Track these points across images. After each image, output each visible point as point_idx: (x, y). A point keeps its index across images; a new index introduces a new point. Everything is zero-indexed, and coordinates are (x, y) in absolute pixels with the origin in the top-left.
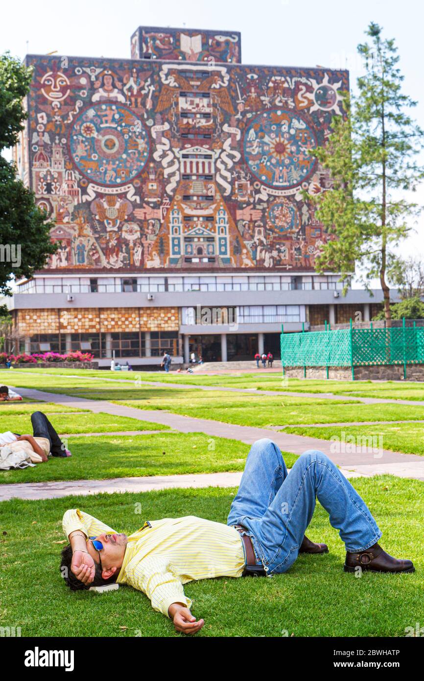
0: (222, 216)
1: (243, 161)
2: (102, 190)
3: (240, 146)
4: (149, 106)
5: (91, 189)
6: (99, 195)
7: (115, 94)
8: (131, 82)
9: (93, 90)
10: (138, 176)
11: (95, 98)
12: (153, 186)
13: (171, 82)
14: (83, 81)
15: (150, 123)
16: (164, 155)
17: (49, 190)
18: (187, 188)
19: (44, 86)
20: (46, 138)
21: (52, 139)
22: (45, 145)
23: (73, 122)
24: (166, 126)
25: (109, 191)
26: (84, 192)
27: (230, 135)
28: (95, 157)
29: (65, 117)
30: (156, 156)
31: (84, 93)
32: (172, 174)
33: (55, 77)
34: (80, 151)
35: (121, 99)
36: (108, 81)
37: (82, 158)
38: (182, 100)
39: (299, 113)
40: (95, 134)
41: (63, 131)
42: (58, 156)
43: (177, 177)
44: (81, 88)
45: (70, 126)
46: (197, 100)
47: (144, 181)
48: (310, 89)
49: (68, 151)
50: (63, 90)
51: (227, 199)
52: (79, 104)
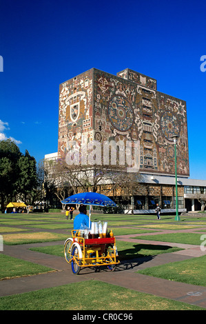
0: (155, 149)
1: (160, 129)
2: (119, 132)
3: (160, 122)
4: (133, 100)
5: (115, 131)
6: (118, 134)
7: (123, 93)
8: (128, 90)
9: (116, 90)
10: (130, 128)
11: (117, 93)
12: (134, 134)
13: (140, 92)
14: (113, 84)
15: (133, 107)
16: (138, 122)
17: (100, 129)
18: (145, 136)
19: (99, 83)
20: (100, 106)
21: (102, 107)
22: (99, 109)
23: (109, 101)
24: (138, 110)
25: (121, 133)
26: (113, 132)
27: (157, 118)
28: (116, 117)
29: (106, 98)
30: (136, 121)
31: (113, 90)
32: (140, 130)
33: (104, 80)
34: (111, 114)
35: (125, 95)
36: (121, 87)
37: (112, 117)
38: (143, 100)
39: (174, 114)
40: (116, 108)
41: (106, 104)
42: (104, 115)
43: (142, 132)
44: (112, 87)
45: (108, 102)
46: (147, 102)
47: (132, 131)
48: (177, 106)
49: (108, 113)
50: (106, 86)
51: (156, 143)
52: (111, 94)
